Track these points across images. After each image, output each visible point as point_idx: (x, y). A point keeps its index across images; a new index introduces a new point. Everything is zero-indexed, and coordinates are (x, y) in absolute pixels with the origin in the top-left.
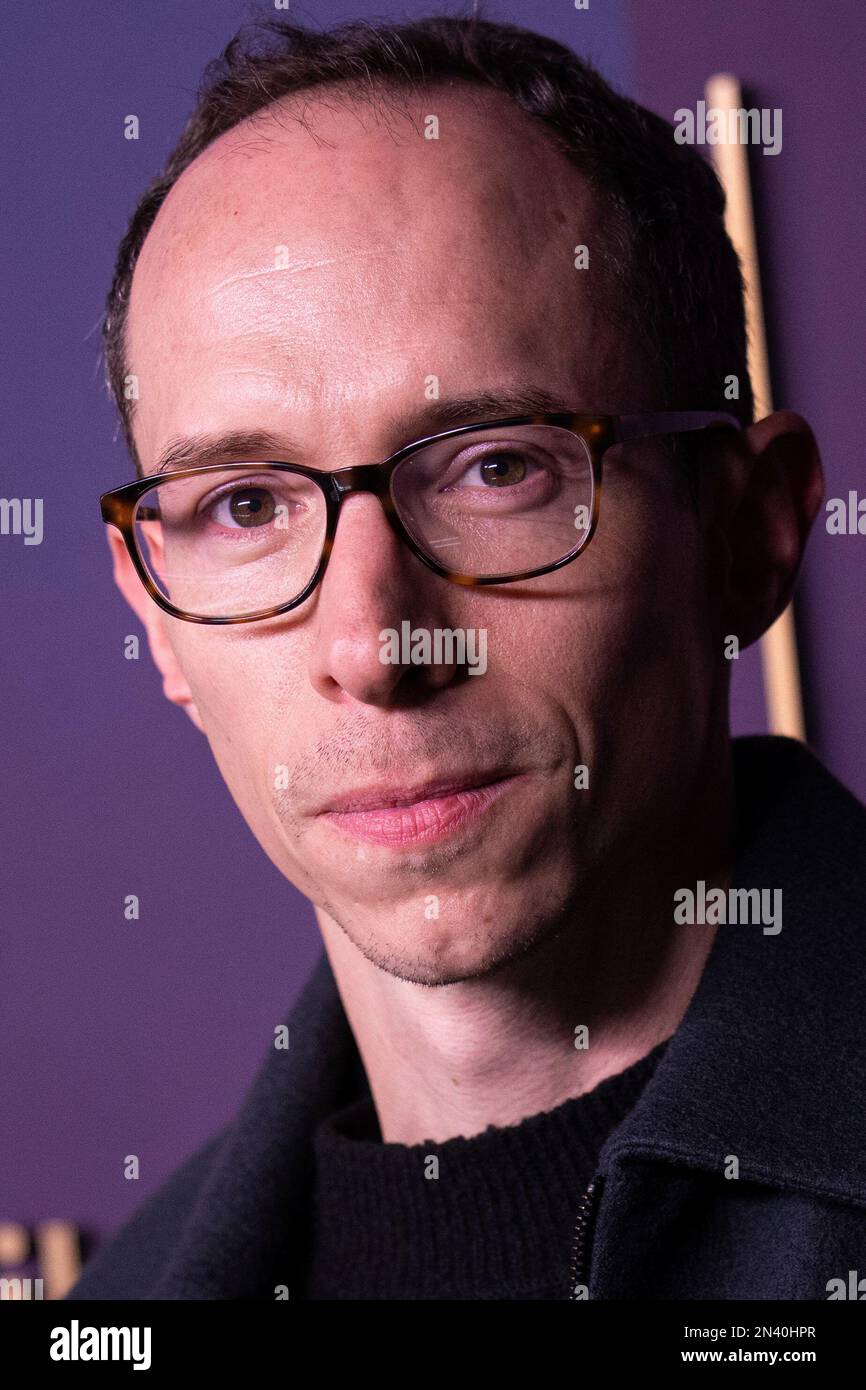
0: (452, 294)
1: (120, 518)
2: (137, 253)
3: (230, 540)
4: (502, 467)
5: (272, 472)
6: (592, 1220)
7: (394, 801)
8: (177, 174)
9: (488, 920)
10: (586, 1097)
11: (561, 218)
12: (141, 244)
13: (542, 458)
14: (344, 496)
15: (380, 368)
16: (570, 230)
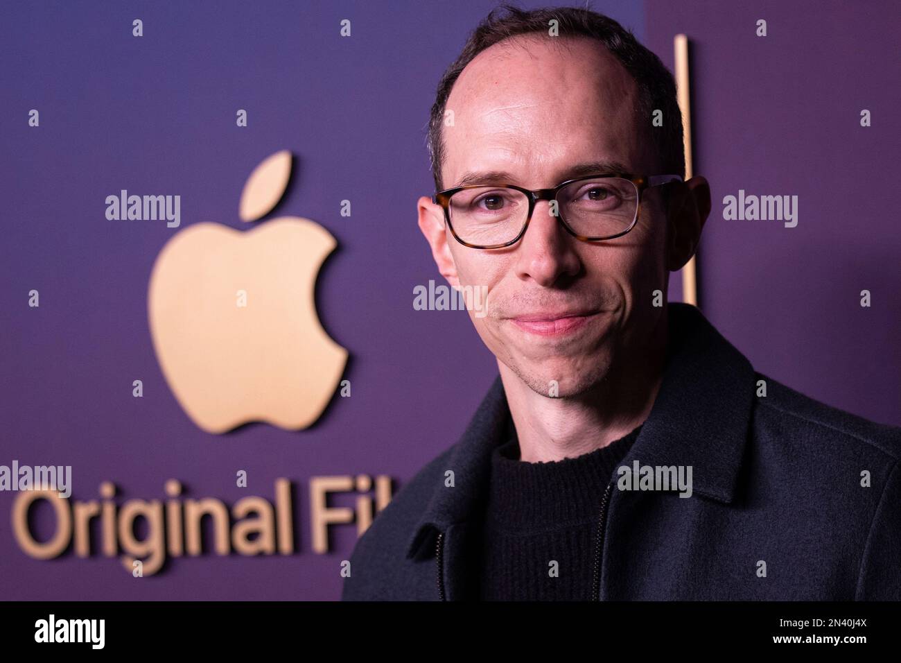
0: (585, 122)
1: (443, 203)
2: (448, 97)
3: (485, 215)
4: (597, 194)
5: (505, 189)
6: (608, 500)
7: (548, 319)
8: (465, 64)
9: (578, 370)
10: (605, 448)
11: (626, 94)
12: (450, 92)
13: (614, 191)
14: (537, 201)
15: (555, 151)
16: (629, 99)
